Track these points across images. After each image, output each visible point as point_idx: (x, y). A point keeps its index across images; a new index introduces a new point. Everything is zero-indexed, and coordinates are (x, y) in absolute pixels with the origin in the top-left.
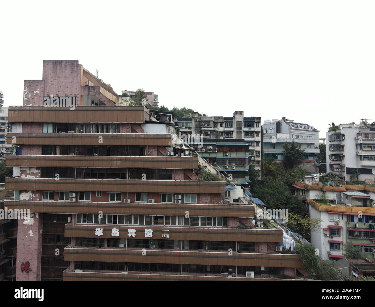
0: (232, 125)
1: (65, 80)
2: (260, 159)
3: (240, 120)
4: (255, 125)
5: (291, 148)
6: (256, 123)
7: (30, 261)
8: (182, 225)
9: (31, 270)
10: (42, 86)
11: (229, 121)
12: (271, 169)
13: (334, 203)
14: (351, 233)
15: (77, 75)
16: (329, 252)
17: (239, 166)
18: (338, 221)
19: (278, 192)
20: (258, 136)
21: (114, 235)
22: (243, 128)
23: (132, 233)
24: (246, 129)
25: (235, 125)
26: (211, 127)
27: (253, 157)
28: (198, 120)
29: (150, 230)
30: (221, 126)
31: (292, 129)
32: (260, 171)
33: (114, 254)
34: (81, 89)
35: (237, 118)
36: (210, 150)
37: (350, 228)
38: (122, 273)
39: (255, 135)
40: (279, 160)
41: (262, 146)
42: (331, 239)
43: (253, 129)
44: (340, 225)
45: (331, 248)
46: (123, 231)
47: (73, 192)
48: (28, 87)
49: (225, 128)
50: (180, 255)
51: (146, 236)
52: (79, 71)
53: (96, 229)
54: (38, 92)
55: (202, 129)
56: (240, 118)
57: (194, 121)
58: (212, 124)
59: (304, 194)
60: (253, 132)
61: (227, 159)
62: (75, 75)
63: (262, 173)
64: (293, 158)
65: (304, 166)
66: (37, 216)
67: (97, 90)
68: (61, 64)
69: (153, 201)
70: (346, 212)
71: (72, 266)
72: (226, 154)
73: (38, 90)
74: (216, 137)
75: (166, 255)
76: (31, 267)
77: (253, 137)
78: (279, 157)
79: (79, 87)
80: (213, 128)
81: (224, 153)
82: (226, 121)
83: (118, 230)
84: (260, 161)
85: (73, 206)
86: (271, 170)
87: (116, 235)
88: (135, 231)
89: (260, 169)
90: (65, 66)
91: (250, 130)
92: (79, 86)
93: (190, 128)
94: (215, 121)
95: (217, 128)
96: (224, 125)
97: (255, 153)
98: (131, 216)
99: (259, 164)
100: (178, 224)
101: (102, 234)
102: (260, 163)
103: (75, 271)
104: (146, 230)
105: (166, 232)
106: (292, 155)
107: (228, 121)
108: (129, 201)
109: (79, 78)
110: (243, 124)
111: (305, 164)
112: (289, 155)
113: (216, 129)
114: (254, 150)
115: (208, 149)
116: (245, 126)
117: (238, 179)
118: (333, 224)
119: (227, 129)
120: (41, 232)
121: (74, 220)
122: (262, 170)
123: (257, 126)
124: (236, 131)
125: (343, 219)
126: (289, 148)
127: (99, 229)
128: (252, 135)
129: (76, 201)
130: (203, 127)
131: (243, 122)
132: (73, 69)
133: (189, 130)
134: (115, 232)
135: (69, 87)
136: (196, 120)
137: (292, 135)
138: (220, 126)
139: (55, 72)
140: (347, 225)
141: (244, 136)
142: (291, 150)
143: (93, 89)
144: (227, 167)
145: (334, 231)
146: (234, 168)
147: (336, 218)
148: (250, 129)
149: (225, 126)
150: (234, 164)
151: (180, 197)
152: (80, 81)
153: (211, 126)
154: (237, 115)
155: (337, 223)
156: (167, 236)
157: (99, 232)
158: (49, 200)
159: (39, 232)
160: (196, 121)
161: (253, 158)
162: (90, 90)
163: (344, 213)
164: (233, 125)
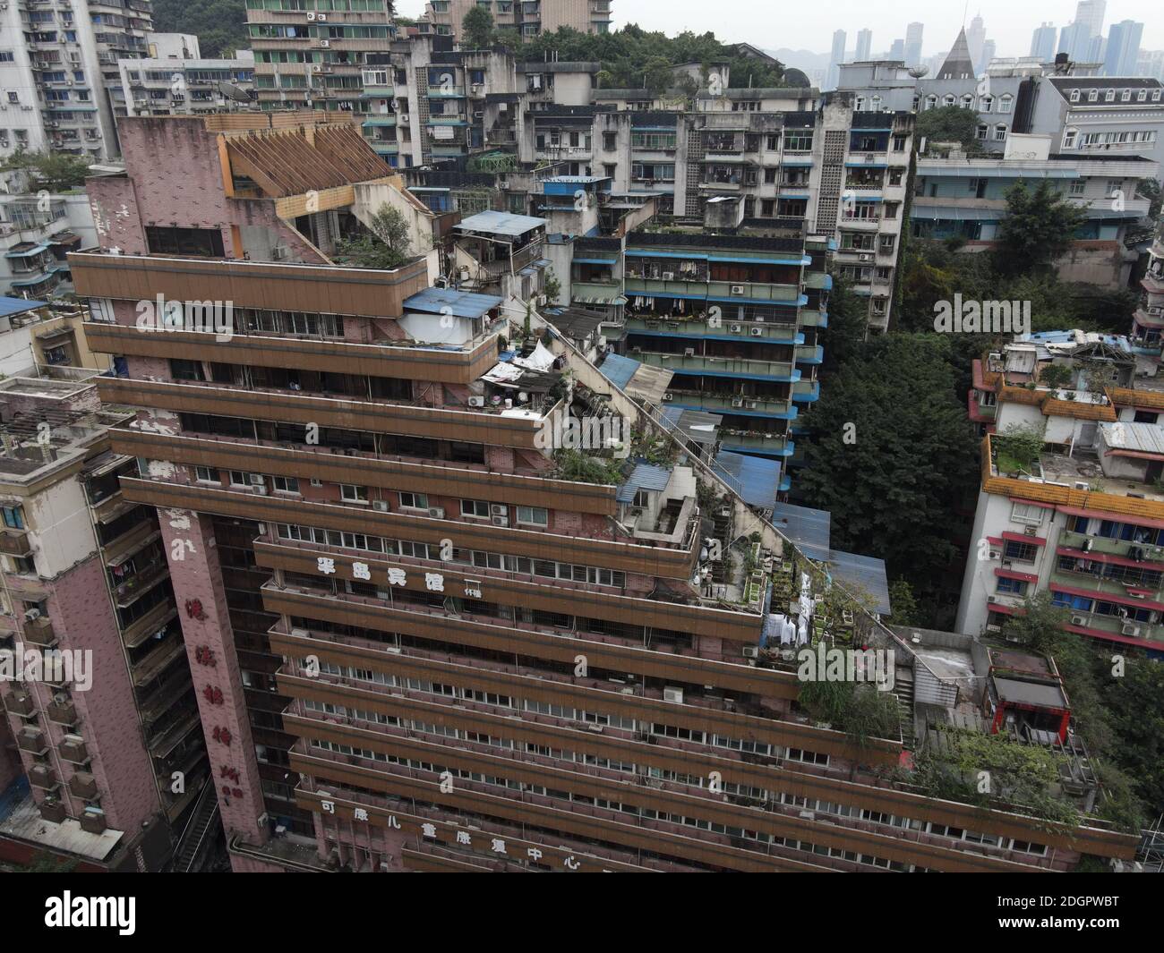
0: (810, 141)
1: (184, 178)
2: (892, 261)
3: (839, 127)
4: (891, 143)
5: (1032, 204)
6: (896, 136)
7: (201, 599)
8: (515, 570)
9: (207, 617)
10: (132, 196)
11: (802, 129)
12: (938, 282)
13: (1065, 452)
14: (1065, 562)
15: (211, 166)
16: (991, 599)
17: (775, 328)
18: (1036, 524)
19: (911, 389)
20: (895, 182)
21: (359, 576)
22: (846, 154)
23: (397, 577)
24: (858, 160)
25: (819, 143)
26: (738, 153)
27: (870, 254)
28: (696, 126)
29: (437, 576)
30: (772, 146)
31: (1072, 112)
32: (887, 298)
33: (366, 612)
34: (229, 207)
35: (831, 118)
36: (689, 275)
37: (1070, 547)
38: (389, 649)
39: (887, 180)
40: (984, 243)
41: (904, 219)
42: (1006, 567)
43: (880, 160)
44: (1041, 533)
45: (999, 588)
46: (379, 570)
47: (259, 473)
48: (99, 200)
49: (785, 153)
50: (510, 636)
51: (429, 587)
52: (213, 152)
53: (320, 560)
54: (125, 213)
55: (709, 158)
56: (839, 119)
57: (683, 128)
58: (741, 143)
59: (993, 403)
60: (879, 170)
61: (741, 304)
62: (207, 167)
63: (893, 305)
64: (1030, 241)
65: (1073, 262)
66: (194, 514)
67: (270, 212)
68: (165, 132)
69: (440, 513)
70: (1065, 504)
71: (286, 622)
72: (737, 290)
73: (124, 207)
74: (722, 220)
75: (478, 631)
76: (206, 610)
77: (879, 186)
78: (987, 234)
79: (223, 202)
80: (742, 155)
81: (731, 286)
82: (788, 129)
83: (366, 566)
84: (891, 267)
85: (260, 505)
86: (935, 287)
87: (363, 577)
88: (404, 574)
89: (886, 294)
90: (176, 137)
91: (870, 163)
92: (223, 200)
93: (671, 153)
94: (753, 129)
95: (758, 154)
96: (781, 144)
97: (876, 243)
98: (397, 542)
99: (886, 276)
100: (506, 568)
101: (334, 571)
102: (891, 275)
103: (290, 633)
104: (427, 574)
105: (473, 585)
106: (1028, 231)
107: (796, 129)
108: (384, 506)
109: (217, 175)
110: (848, 142)
111: (1080, 254)
112: (1017, 230)
113: (755, 158)
114: (873, 233)
115: (683, 272)
116: (855, 148)
117: (769, 365)
118: (1019, 529)
119: (791, 160)
120: (212, 542)
121: (273, 532)
122: (895, 295)
123: (896, 148)
124: (820, 164)
125: (1055, 519)
126: (1023, 206)
127: (325, 559)
128: (877, 178)
129: (268, 495)
130: (711, 153)
131: (848, 135)
132: (196, 146)
133: (669, 159)
134: (361, 571)
135: (198, 200)
136: (692, 124)
137: (1071, 134)
138: (769, 148)
139: (153, 155)
140: (1062, 538)
141: (847, 183)
142: (1029, 213)
143: (257, 208)
144: (738, 330)
145: (1018, 547)
146: (759, 333)
147: (1033, 516)
148: (871, 157)
149: (787, 146)
150: (762, 319)
151: (503, 510)
152: (223, 183)
153: (737, 150)
154: (830, 107)
155: (1032, 529)
156: (478, 594)
157: (326, 566)
158: (209, 482)
159: (206, 545)
160: (692, 129)
161: (867, 257)
162: (253, 213)
163: (1058, 507)
164: (813, 145)
